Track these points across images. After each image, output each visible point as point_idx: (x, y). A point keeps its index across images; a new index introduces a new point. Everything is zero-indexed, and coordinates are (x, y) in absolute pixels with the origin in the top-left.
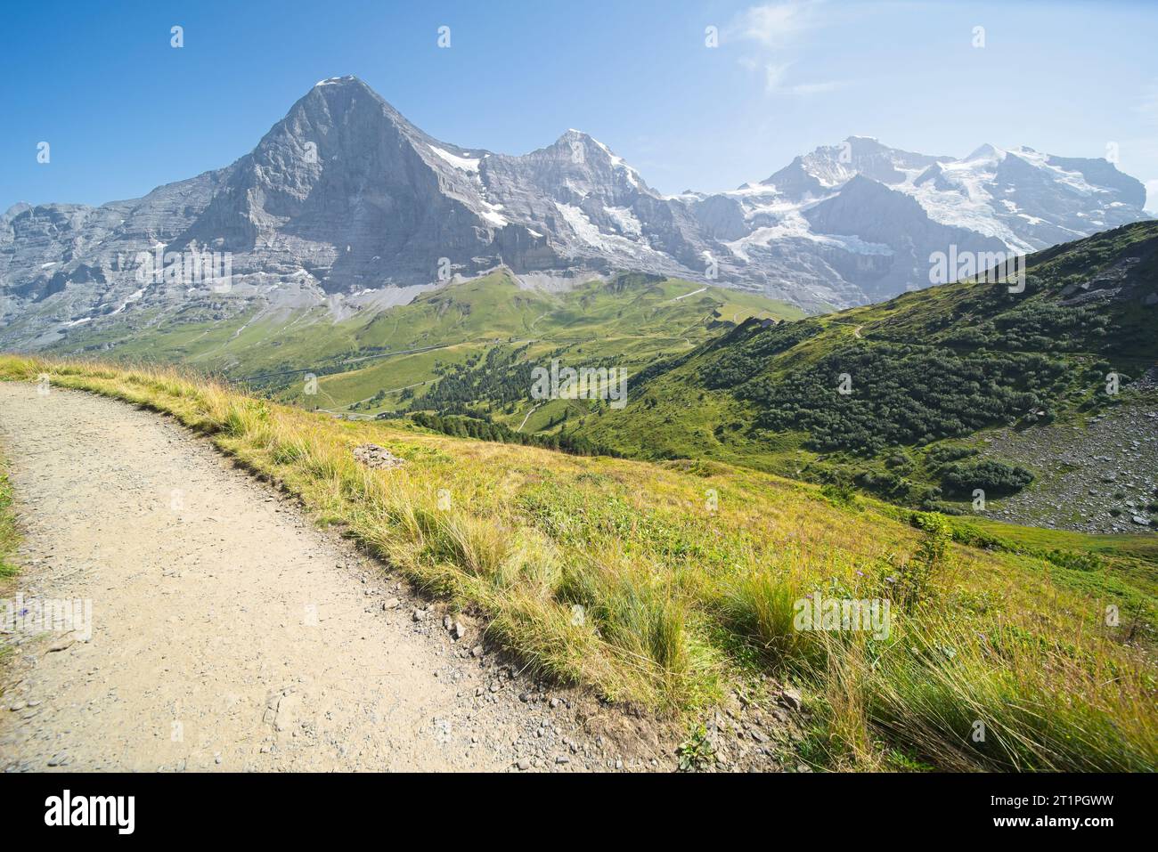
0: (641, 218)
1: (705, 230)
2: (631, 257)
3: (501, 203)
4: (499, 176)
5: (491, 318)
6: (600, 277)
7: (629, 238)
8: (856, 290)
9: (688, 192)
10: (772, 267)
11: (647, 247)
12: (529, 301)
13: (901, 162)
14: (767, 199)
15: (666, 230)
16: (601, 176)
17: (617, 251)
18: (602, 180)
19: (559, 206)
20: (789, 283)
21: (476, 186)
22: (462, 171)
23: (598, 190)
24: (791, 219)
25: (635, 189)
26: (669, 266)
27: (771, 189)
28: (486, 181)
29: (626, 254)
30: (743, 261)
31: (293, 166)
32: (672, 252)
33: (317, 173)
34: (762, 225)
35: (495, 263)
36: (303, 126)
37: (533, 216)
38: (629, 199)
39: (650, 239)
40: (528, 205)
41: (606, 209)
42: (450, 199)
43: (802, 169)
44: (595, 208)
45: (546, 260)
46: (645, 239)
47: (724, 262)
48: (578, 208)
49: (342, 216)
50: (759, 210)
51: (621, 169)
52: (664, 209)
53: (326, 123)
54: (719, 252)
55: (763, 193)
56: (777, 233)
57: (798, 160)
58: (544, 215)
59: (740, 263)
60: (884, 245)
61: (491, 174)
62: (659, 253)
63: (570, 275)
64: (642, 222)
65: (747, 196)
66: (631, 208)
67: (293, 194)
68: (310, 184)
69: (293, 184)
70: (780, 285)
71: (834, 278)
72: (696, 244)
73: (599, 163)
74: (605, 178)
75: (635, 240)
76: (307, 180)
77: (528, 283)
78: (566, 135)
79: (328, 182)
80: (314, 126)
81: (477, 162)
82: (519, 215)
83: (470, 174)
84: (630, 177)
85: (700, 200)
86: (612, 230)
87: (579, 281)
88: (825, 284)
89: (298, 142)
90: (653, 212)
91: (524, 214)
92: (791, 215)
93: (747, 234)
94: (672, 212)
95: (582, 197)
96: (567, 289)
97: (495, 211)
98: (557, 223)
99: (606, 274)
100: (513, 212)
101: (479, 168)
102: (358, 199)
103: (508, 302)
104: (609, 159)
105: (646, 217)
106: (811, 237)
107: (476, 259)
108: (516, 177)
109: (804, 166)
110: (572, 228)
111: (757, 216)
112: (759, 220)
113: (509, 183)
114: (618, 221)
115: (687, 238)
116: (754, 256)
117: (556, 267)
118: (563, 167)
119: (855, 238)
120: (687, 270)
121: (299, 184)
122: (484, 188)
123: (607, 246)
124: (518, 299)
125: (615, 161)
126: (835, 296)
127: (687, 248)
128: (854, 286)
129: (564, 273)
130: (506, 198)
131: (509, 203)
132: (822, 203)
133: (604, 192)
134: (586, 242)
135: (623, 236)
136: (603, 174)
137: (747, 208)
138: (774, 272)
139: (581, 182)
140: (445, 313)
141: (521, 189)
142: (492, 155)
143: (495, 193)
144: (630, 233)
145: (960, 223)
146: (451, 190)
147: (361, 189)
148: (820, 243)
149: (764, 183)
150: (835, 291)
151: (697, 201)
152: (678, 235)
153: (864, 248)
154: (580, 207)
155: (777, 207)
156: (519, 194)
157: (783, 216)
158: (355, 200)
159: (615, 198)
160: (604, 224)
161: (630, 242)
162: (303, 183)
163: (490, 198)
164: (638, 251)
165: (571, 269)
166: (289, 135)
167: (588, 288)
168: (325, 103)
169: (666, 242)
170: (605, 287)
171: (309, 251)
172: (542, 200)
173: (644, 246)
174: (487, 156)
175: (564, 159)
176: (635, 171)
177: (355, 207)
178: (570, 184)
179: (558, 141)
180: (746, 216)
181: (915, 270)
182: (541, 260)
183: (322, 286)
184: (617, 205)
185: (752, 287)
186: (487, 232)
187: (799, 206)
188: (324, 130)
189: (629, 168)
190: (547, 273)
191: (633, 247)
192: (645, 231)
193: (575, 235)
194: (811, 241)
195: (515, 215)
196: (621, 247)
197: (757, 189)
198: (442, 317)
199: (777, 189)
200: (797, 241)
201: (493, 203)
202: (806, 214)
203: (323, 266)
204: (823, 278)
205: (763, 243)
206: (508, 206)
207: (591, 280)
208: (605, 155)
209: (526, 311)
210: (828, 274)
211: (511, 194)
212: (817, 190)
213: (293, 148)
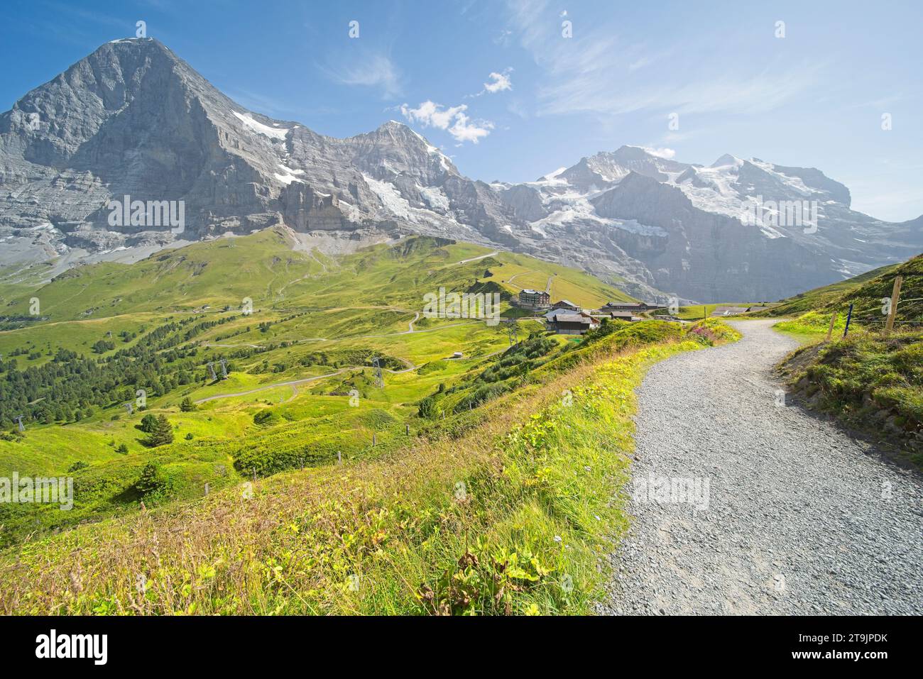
0: (449, 195)
1: (507, 208)
2: (436, 228)
3: (302, 169)
4: (306, 145)
5: (226, 279)
6: (389, 241)
7: (437, 212)
8: (639, 265)
9: (496, 182)
10: (566, 242)
11: (453, 221)
12: (290, 261)
13: (663, 167)
14: (561, 190)
15: (471, 205)
16: (417, 160)
17: (422, 222)
18: (418, 164)
19: (367, 179)
20: (582, 256)
21: (278, 152)
22: (265, 137)
23: (414, 172)
24: (581, 205)
25: (446, 171)
26: (472, 237)
27: (564, 182)
28: (290, 147)
29: (431, 225)
30: (540, 235)
31: (65, 116)
32: (476, 226)
33: (95, 125)
34: (557, 209)
35: (273, 221)
36: (85, 78)
37: (336, 183)
38: (440, 180)
39: (457, 213)
40: (332, 173)
41: (419, 187)
42: (231, 154)
43: (588, 167)
44: (407, 184)
45: (333, 221)
46: (452, 213)
47: (523, 235)
48: (391, 184)
49: (117, 171)
50: (554, 197)
51: (435, 156)
52: (469, 189)
53: (114, 77)
54: (518, 226)
55: (558, 184)
56: (568, 216)
57: (584, 161)
58: (347, 183)
59: (537, 237)
60: (659, 228)
61: (297, 143)
62: (464, 225)
63: (357, 237)
64: (450, 198)
65: (544, 185)
66: (441, 187)
67: (59, 143)
68: (84, 135)
69: (61, 134)
70: (575, 257)
71: (620, 255)
72: (498, 219)
73: (416, 149)
74: (420, 162)
75: (443, 214)
76: (80, 132)
77: (303, 243)
78: (387, 124)
79: (105, 134)
80: (98, 80)
81: (286, 131)
82: (320, 180)
83: (274, 141)
84: (443, 162)
85: (506, 189)
86: (422, 204)
87: (365, 243)
88: (614, 259)
89: (75, 93)
90: (460, 191)
91: (325, 181)
92: (580, 201)
93: (545, 216)
94: (477, 191)
95: (396, 175)
96: (349, 252)
97: (291, 174)
98: (361, 192)
99: (396, 237)
100: (313, 177)
101: (286, 136)
102: (136, 153)
103: (261, 262)
104: (425, 148)
105: (454, 195)
106: (598, 219)
107: (250, 217)
108: (323, 147)
109: (589, 165)
110: (380, 199)
111: (552, 202)
112: (555, 205)
113: (314, 152)
114: (427, 196)
115: (489, 213)
116: (551, 233)
117: (343, 229)
118: (382, 150)
119: (634, 222)
120: (489, 241)
121: (68, 134)
122: (287, 154)
123: (412, 216)
124: (278, 259)
125: (431, 149)
126: (622, 269)
127: (489, 222)
128: (637, 261)
129: (351, 235)
130: (309, 164)
131: (311, 169)
132: (605, 193)
133: (419, 174)
134: (391, 212)
135: (431, 209)
136: (419, 159)
137: (544, 195)
138: (568, 246)
139: (398, 164)
140: (168, 273)
141: (327, 159)
142: (302, 127)
143: (298, 159)
144: (439, 208)
145: (719, 211)
146: (237, 146)
147: (140, 143)
148: (606, 224)
149: (558, 177)
150: (622, 265)
151: (503, 190)
152: (482, 210)
153: (644, 230)
154: (393, 183)
155: (570, 196)
156: (324, 163)
157: (574, 202)
158: (130, 154)
159: (429, 179)
160: (414, 198)
161: (438, 216)
162: (75, 134)
163: (290, 163)
164: (443, 223)
165: (358, 231)
166: (65, 85)
167: (372, 251)
168: (116, 58)
169: (470, 216)
170: (390, 250)
171: (63, 204)
172: (348, 169)
173: (450, 220)
174: (296, 127)
175: (383, 143)
176: (447, 158)
177: (132, 161)
178: (387, 164)
179: (379, 129)
180: (544, 202)
181: (687, 248)
182: (328, 221)
183: (66, 242)
184: (430, 186)
185: (549, 258)
186: (267, 189)
187: (586, 195)
188: (111, 85)
189: (442, 156)
190: (332, 235)
191: (439, 220)
192: (452, 207)
193: (383, 206)
194: (599, 223)
195: (315, 180)
196: (427, 218)
197: (551, 181)
198: (161, 277)
199: (568, 182)
200: (586, 222)
201: (293, 168)
202: (592, 202)
203: (75, 220)
204: (611, 254)
205: (558, 223)
206: (309, 171)
207: (378, 242)
208: (422, 144)
209: (282, 273)
210: (614, 250)
211: (314, 161)
212: (601, 184)
213: (68, 98)
